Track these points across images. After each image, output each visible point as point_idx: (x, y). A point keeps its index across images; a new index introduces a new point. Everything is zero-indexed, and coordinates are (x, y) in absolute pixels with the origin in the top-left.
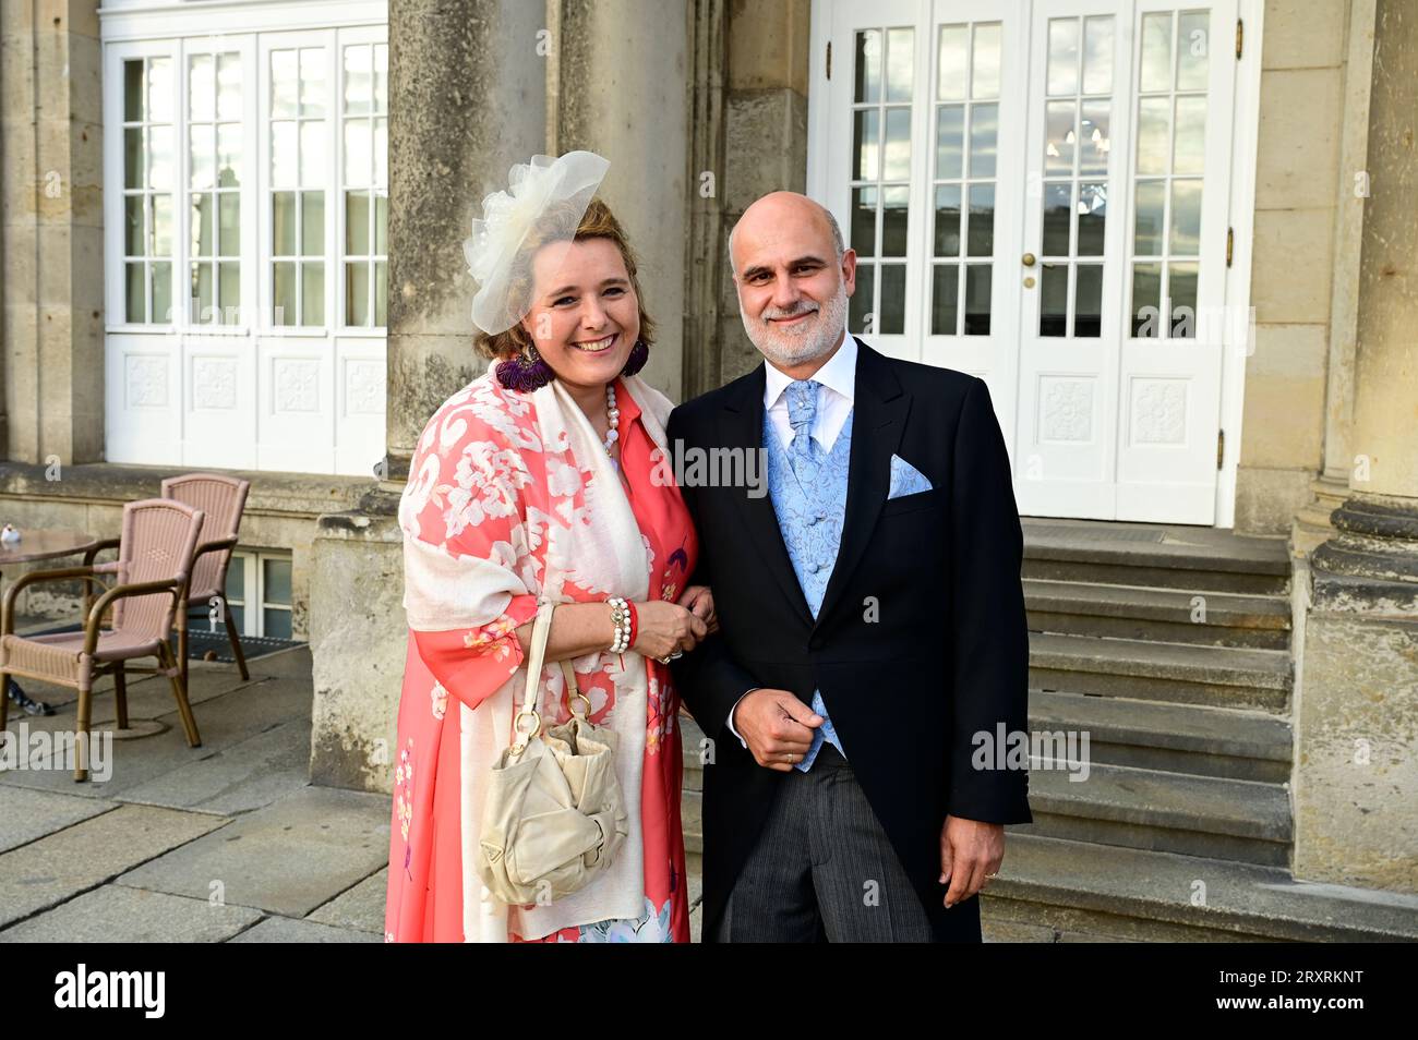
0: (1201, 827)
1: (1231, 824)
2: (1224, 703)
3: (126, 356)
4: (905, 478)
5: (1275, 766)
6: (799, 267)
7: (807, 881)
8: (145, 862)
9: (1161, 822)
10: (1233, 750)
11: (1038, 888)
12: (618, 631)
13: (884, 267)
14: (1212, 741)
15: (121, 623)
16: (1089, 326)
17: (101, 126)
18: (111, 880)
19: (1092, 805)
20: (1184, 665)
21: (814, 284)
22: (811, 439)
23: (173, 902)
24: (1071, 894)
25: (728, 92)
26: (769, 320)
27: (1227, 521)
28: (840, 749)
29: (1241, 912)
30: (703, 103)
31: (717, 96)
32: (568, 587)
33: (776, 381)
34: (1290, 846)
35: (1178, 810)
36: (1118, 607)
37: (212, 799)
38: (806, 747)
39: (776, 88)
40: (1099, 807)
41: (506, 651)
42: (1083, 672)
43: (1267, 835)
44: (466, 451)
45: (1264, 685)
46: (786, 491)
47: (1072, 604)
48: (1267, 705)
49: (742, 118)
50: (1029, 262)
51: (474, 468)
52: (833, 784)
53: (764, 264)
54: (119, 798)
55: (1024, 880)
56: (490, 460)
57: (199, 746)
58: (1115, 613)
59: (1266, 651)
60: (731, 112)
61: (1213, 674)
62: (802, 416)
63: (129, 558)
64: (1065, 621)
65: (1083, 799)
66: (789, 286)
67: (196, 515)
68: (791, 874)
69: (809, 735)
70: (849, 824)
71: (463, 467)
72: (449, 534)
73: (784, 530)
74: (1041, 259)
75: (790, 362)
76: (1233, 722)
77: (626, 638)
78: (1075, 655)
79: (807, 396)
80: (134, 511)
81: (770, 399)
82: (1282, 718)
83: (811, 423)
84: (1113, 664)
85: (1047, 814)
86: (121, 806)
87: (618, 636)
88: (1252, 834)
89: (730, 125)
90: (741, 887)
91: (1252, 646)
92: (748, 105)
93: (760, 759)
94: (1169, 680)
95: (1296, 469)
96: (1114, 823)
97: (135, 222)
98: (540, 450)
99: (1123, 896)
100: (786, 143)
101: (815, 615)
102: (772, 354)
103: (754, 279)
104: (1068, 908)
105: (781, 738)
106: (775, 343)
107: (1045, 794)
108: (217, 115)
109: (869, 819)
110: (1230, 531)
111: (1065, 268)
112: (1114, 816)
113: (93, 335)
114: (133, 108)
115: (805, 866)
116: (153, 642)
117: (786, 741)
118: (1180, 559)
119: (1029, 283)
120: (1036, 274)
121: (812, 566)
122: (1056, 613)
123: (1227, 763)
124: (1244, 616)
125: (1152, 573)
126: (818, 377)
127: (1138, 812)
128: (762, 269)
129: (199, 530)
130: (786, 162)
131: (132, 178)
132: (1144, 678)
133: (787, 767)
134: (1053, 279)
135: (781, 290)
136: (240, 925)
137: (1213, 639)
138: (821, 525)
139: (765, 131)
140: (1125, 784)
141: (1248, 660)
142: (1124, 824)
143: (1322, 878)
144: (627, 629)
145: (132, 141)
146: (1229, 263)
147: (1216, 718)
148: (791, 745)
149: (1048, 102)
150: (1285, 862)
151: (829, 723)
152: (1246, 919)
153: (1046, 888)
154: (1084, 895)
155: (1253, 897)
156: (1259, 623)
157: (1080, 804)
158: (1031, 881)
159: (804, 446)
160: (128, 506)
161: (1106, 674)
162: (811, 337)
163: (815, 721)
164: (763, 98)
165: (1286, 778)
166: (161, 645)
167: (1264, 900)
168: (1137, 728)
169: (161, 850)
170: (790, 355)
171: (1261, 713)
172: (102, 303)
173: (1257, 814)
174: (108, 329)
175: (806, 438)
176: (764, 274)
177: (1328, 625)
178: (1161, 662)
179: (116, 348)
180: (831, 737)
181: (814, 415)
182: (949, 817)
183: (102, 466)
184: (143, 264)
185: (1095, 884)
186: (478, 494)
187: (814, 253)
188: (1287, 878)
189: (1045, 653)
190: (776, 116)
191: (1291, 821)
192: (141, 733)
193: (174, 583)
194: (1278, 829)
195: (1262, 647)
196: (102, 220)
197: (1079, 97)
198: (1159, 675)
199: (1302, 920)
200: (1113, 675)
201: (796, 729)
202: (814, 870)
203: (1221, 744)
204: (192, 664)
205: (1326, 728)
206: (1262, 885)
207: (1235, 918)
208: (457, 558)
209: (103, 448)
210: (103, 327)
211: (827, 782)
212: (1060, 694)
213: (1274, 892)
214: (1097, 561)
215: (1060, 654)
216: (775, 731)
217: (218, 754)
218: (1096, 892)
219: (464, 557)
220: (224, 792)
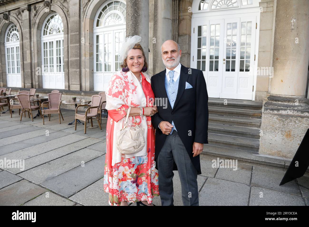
0: (245, 145)
1: (249, 145)
2: (251, 127)
3: (96, 76)
4: (188, 86)
5: (257, 136)
6: (173, 51)
7: (171, 152)
8: (91, 145)
9: (239, 145)
10: (251, 134)
11: (219, 154)
12: (141, 111)
13: (202, 61)
14: (248, 133)
15: (91, 112)
16: (233, 70)
17: (93, 44)
18: (86, 147)
19: (228, 142)
20: (245, 121)
21: (175, 55)
22: (173, 80)
23: (94, 151)
24: (224, 155)
25: (179, 35)
26: (167, 61)
27: (254, 100)
28: (176, 131)
29: (250, 159)
30: (175, 37)
31: (177, 36)
32: (132, 104)
33: (168, 71)
34: (259, 149)
35: (242, 143)
36: (235, 112)
37: (102, 137)
38: (171, 131)
39: (186, 35)
40: (230, 142)
41: (123, 113)
42: (229, 122)
43: (255, 147)
44: (115, 81)
45: (257, 124)
46: (168, 88)
47: (228, 111)
48: (257, 127)
49: (181, 39)
50: (224, 60)
51: (117, 83)
52: (175, 137)
53: (167, 51)
54: (89, 136)
55: (217, 153)
56: (119, 82)
57: (102, 129)
58: (235, 113)
59: (258, 119)
60: (179, 38)
61: (249, 122)
62: (172, 76)
63: (92, 103)
64: (227, 114)
65: (227, 141)
66: (171, 54)
67: (101, 97)
68: (169, 151)
69: (171, 129)
70: (178, 143)
71: (115, 83)
72: (112, 94)
73: (168, 95)
74: (226, 60)
75: (170, 68)
76: (252, 129)
77: (142, 112)
78: (228, 119)
79: (172, 73)
80: (93, 97)
81: (167, 74)
82: (259, 129)
83: (173, 77)
84: (234, 121)
85: (221, 143)
86: (90, 137)
87: (141, 112)
88: (253, 147)
89: (179, 40)
90: (161, 153)
91: (256, 118)
92: (182, 37)
93: (163, 132)
94: (242, 123)
95: (264, 92)
96: (232, 145)
97: (98, 57)
98: (127, 81)
99: (232, 156)
100: (187, 43)
101: (172, 108)
102: (167, 66)
103: (165, 53)
104: (223, 157)
105: (166, 129)
106: (168, 64)
107: (221, 140)
108: (108, 42)
109: (181, 143)
110: (254, 101)
111: (230, 61)
112: (232, 144)
113: (92, 73)
114: (97, 42)
115: (171, 150)
116: (95, 115)
117: (167, 130)
118: (246, 105)
119: (224, 63)
120: (225, 62)
121: (172, 100)
122: (226, 113)
123: (250, 136)
124: (255, 114)
125: (241, 107)
126: (174, 70)
127: (236, 143)
128: (166, 51)
129: (101, 99)
130: (187, 46)
131: (97, 52)
132: (238, 123)
133: (168, 134)
134: (228, 62)
135: (169, 55)
136: (102, 155)
137: (250, 117)
138: (174, 94)
139: (184, 41)
140: (234, 139)
141: (255, 120)
142: (233, 145)
143: (263, 154)
144: (143, 111)
145: (97, 46)
146: (255, 60)
147: (249, 129)
148: (168, 130)
149: (227, 36)
150: (258, 151)
151: (174, 126)
152: (251, 160)
153: (220, 154)
154: (226, 155)
155: (252, 156)
156: (257, 115)
157: (226, 142)
158: (218, 153)
159: (172, 81)
160: (92, 96)
161: (232, 122)
162: (173, 63)
163: (172, 127)
164: (184, 36)
165: (259, 138)
166: (96, 115)
167: (254, 157)
168: (236, 130)
169: (93, 144)
170: (170, 66)
171: (256, 128)
172: (93, 69)
173: (254, 144)
174: (94, 72)
175: (172, 80)
176: (166, 52)
177: (266, 115)
178: (241, 120)
179: (95, 75)
180: (175, 129)
181: (173, 76)
182: (194, 142)
183: (93, 91)
184: (99, 63)
185: (228, 154)
186: (117, 87)
187: (175, 49)
188: (258, 154)
189: (223, 119)
190: (186, 39)
191: (259, 145)
192: (95, 128)
193: (98, 107)
194: (257, 146)
195: (257, 118)
196: (93, 57)
197: (232, 35)
198: (241, 122)
199: (259, 160)
200: (234, 122)
201: (169, 128)
202: (172, 151)
203: (249, 133)
204: (102, 118)
205: (265, 131)
206: (254, 155)
207: (249, 159)
208: (113, 98)
209: (94, 89)
210: (93, 72)
211: (174, 136)
212: (225, 125)
213: (256, 156)
214: (233, 105)
215: (226, 119)
216: (165, 128)
217: (104, 131)
218: (228, 155)
219: (114, 98)
220: (104, 136)
